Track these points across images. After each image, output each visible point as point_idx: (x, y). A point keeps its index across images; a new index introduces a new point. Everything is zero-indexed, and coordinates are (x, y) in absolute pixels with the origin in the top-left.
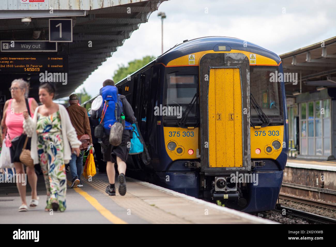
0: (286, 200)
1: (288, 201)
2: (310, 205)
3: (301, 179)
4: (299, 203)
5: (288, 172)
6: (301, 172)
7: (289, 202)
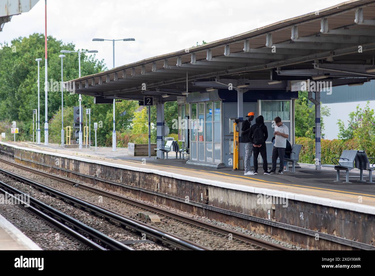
0: (168, 217)
1: (170, 218)
2: (192, 225)
3: (185, 192)
4: (181, 221)
5: (172, 184)
6: (185, 184)
7: (171, 220)
